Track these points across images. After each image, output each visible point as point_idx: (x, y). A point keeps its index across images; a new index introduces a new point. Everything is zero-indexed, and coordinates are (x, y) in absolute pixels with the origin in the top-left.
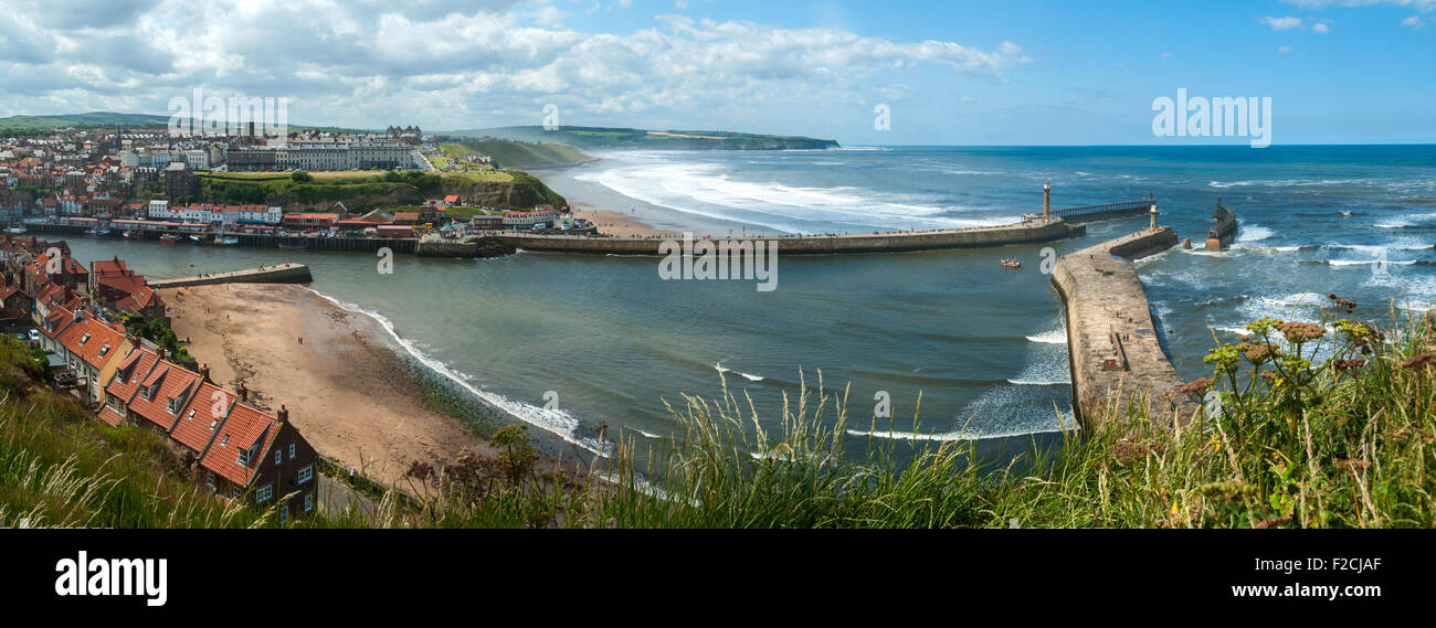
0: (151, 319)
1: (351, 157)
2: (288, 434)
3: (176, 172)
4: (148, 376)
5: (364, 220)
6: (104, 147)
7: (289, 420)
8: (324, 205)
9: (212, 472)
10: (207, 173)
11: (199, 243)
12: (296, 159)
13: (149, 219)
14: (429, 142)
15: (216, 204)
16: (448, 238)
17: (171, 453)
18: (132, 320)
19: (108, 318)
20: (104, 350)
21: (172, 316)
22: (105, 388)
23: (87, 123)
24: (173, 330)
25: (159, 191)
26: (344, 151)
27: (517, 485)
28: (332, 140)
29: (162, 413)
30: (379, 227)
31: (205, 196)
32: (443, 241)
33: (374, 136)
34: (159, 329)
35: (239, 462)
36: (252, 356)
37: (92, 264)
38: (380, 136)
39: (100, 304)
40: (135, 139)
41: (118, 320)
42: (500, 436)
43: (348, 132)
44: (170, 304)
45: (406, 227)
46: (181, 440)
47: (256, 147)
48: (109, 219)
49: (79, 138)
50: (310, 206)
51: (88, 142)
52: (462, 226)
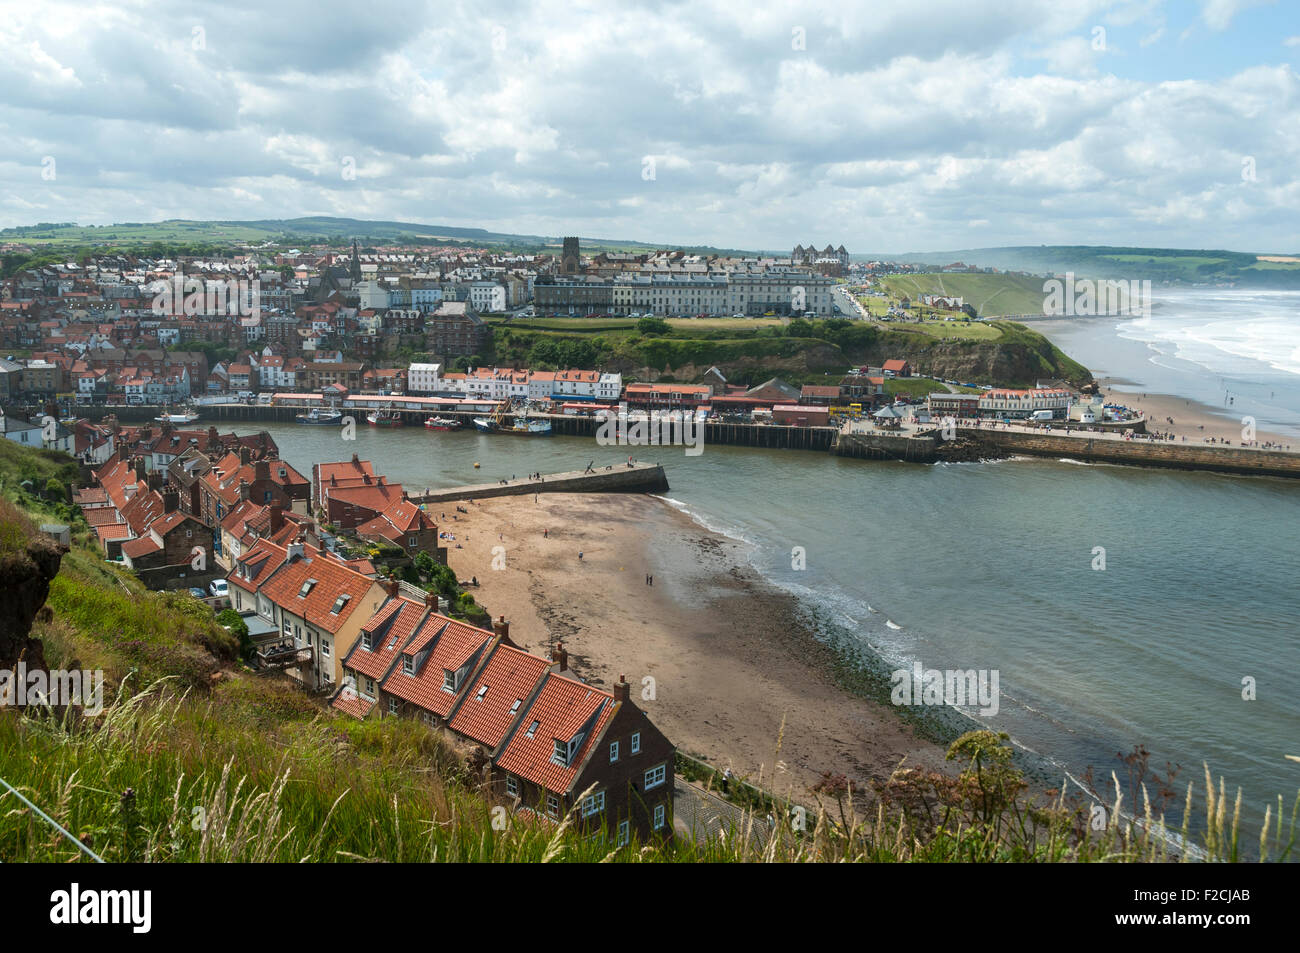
0: (415, 550)
1: (733, 297)
2: (630, 717)
3: (452, 317)
4: (412, 638)
5: (751, 396)
6: (330, 276)
7: (631, 697)
8: (689, 371)
9: (514, 775)
10: (501, 320)
11: (491, 431)
12: (645, 298)
13: (408, 393)
14: (861, 272)
15: (517, 369)
16: (887, 428)
17: (451, 752)
18: (385, 553)
19: (345, 553)
20: (340, 603)
21: (448, 546)
22: (344, 661)
23: (301, 235)
24: (450, 566)
25: (424, 348)
26: (724, 286)
27: (989, 821)
28: (704, 268)
29: (436, 692)
30: (776, 408)
31: (499, 355)
32: (878, 432)
33: (771, 263)
34: (429, 567)
35: (555, 759)
36: (574, 604)
37: (315, 468)
38: (782, 262)
39: (332, 531)
40: (382, 264)
41: (361, 556)
42: (964, 746)
43: (729, 255)
44: (443, 527)
45: (820, 409)
46: (466, 732)
47: (581, 278)
48: (343, 395)
49: (286, 261)
50: (666, 374)
51: (303, 267)
52: (911, 410)
